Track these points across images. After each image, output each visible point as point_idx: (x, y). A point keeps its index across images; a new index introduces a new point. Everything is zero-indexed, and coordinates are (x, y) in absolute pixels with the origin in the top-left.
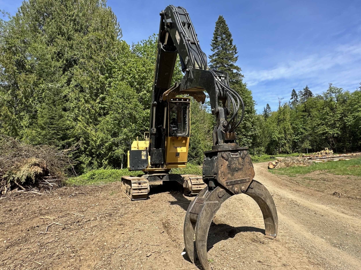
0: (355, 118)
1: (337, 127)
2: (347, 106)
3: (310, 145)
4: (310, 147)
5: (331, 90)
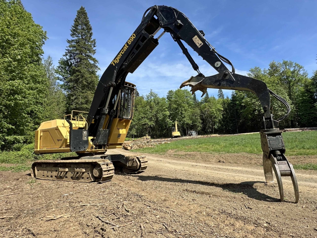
0: (163, 115)
1: (153, 121)
2: (159, 107)
3: (136, 132)
4: (136, 134)
5: (151, 94)
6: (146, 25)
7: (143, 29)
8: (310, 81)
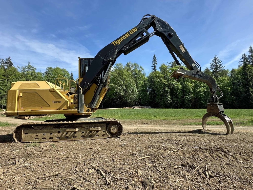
6: (146, 25)
7: (144, 27)
8: (147, 78)
